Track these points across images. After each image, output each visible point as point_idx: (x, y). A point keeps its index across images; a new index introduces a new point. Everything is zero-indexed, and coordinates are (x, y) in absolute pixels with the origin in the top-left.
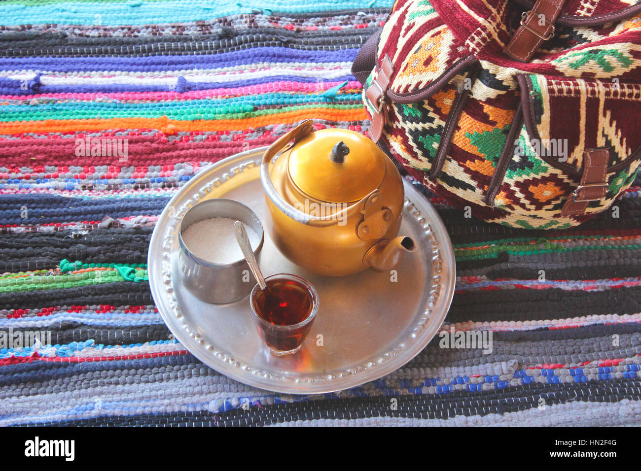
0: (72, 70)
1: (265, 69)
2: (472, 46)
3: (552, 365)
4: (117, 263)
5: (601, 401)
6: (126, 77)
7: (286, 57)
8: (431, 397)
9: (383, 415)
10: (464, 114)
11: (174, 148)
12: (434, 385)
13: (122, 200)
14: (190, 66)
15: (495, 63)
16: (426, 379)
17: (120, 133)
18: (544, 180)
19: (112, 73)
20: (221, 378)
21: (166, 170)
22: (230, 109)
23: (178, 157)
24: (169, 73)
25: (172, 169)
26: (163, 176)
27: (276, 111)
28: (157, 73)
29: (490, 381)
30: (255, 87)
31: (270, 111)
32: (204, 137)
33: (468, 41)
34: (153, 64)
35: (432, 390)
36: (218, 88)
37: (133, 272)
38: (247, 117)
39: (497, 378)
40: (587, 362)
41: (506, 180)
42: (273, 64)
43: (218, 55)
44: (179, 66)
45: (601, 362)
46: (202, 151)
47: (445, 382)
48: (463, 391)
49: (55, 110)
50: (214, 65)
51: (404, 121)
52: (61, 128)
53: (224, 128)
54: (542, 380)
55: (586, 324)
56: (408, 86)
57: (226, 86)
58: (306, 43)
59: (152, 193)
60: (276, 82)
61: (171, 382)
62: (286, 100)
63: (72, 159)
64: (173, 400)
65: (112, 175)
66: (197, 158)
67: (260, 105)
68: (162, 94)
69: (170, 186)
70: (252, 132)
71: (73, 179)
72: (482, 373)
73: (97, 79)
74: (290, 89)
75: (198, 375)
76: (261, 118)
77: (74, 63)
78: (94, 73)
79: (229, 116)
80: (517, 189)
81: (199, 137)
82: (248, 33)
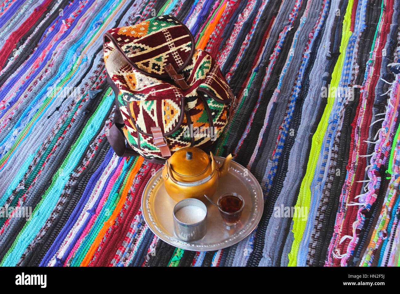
0: (59, 247)
1: (100, 183)
2: (179, 95)
3: (274, 152)
4: (169, 261)
5: (292, 145)
6: (75, 230)
7: (99, 174)
8: (272, 188)
9: (275, 203)
10: (191, 116)
11: (122, 225)
12: (268, 185)
13: (138, 250)
14: (82, 206)
15: (189, 93)
16: (265, 186)
17: (104, 240)
18: (223, 111)
19: (69, 233)
20: (240, 243)
21: (131, 231)
22: (113, 200)
23: (127, 225)
24: (82, 214)
25: (132, 229)
26: (134, 233)
27: (123, 187)
28: (79, 218)
29: (274, 170)
30: (107, 189)
31: (122, 189)
32: (122, 213)
33: (176, 96)
34: (74, 218)
35: (270, 186)
36: (100, 201)
37: (177, 256)
38: (121, 197)
39: (272, 167)
40: (276, 143)
41: (214, 123)
42: (100, 180)
43: (82, 196)
44: (80, 210)
45: (278, 140)
46: (129, 216)
47: (268, 181)
48: (274, 178)
49: (77, 259)
50: (87, 199)
51: (175, 139)
52: (88, 260)
53: (122, 206)
54: (278, 157)
55: (262, 137)
56: (173, 125)
57: (100, 198)
58: (95, 167)
59: (140, 239)
60: (110, 182)
61: (235, 260)
62: (120, 182)
63: (107, 261)
64: (242, 261)
65: (123, 249)
66: (132, 219)
67: (117, 191)
68: (92, 220)
69: (140, 232)
70: (128, 198)
71: (118, 264)
72: (270, 170)
73: (69, 240)
74: (115, 179)
75: (235, 250)
76: (124, 192)
77: (56, 244)
78: (65, 240)
79: (117, 202)
80: (219, 122)
81: (121, 215)
82: (80, 181)
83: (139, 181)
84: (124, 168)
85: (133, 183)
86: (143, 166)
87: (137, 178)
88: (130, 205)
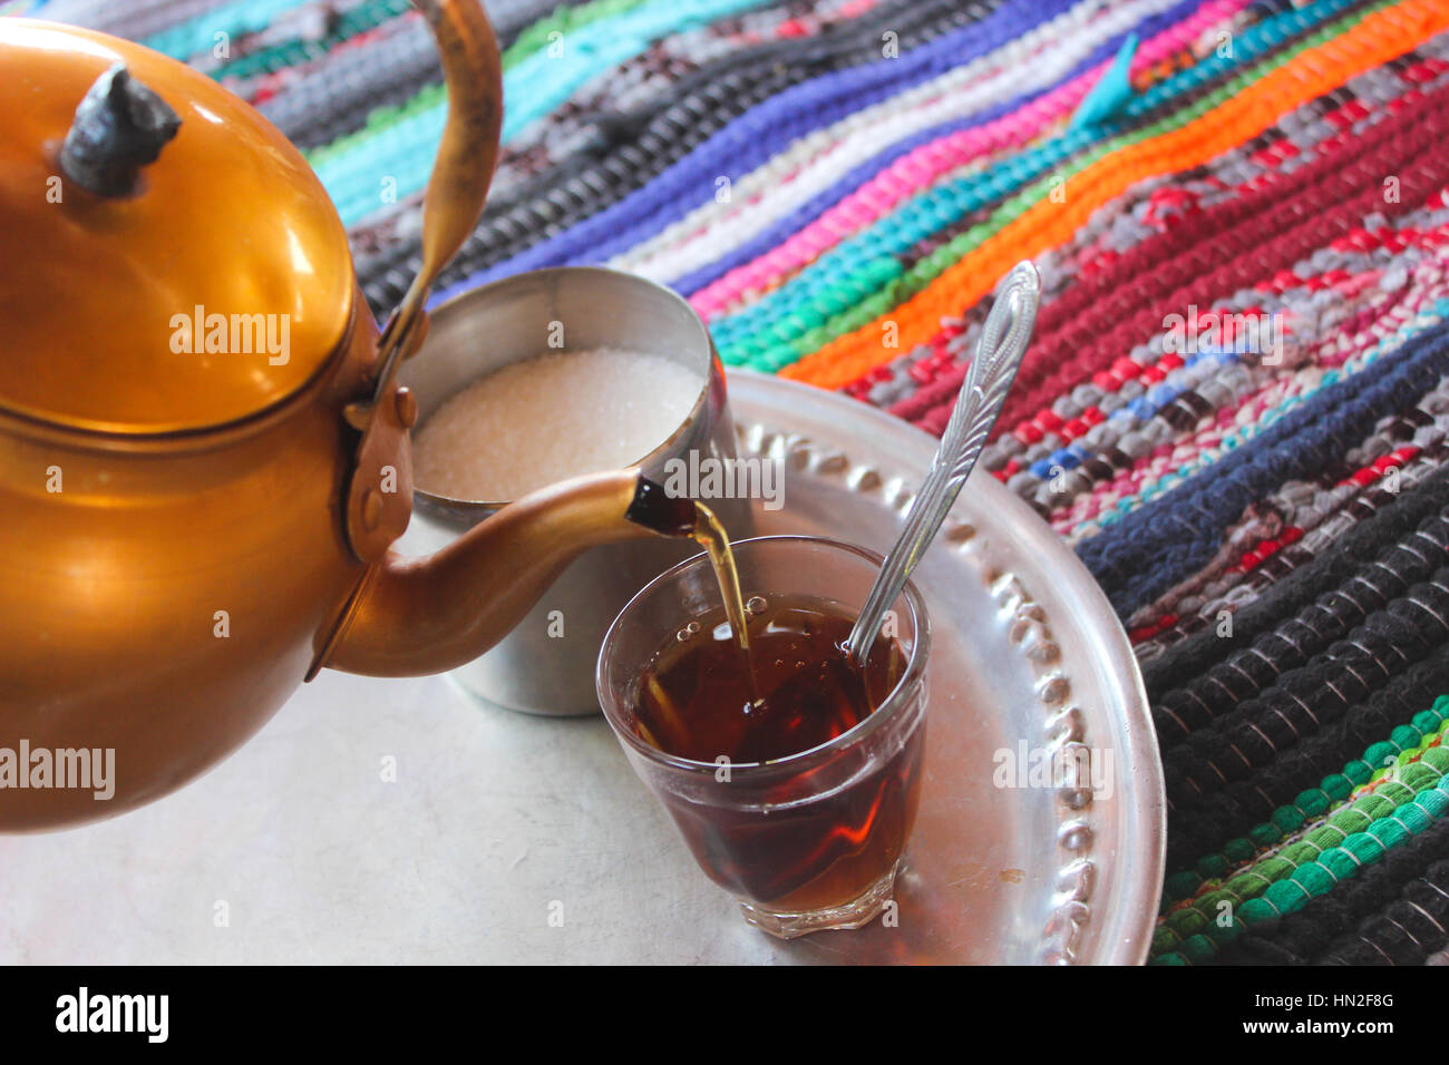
1: (827, 152)
7: (861, 93)
22: (820, 305)
27: (976, 235)
30: (843, 211)
31: (960, 244)
36: (721, 276)
38: (903, 298)
42: (838, 128)
50: (647, 227)
57: (743, 258)
62: (982, 192)
67: (910, 246)
70: (959, 330)
74: (964, 158)
76: (955, 276)
79: (841, 326)
82: (683, 94)
83: (1142, 234)
84: (1085, 111)
85: (1081, 235)
86: (1264, 143)
87: (1142, 210)
88: (927, 391)
